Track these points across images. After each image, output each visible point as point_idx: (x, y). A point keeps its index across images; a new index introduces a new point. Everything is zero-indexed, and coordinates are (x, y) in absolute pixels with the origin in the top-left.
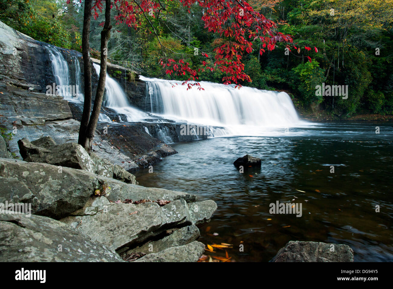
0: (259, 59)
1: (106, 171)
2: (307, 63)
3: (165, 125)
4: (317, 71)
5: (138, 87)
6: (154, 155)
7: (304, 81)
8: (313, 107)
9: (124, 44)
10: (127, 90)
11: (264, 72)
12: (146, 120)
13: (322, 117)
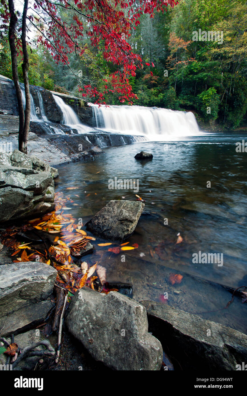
0: (175, 88)
1: (27, 161)
2: (208, 90)
3: (102, 135)
4: (215, 96)
5: (87, 111)
6: (86, 154)
7: (205, 104)
8: (211, 122)
9: (84, 82)
10: (79, 113)
11: (178, 98)
12: (91, 132)
13: (217, 129)
